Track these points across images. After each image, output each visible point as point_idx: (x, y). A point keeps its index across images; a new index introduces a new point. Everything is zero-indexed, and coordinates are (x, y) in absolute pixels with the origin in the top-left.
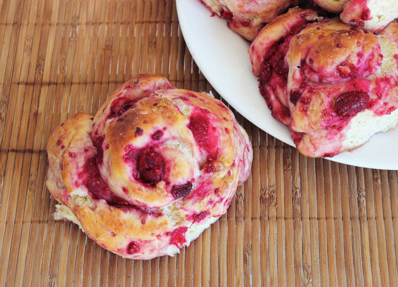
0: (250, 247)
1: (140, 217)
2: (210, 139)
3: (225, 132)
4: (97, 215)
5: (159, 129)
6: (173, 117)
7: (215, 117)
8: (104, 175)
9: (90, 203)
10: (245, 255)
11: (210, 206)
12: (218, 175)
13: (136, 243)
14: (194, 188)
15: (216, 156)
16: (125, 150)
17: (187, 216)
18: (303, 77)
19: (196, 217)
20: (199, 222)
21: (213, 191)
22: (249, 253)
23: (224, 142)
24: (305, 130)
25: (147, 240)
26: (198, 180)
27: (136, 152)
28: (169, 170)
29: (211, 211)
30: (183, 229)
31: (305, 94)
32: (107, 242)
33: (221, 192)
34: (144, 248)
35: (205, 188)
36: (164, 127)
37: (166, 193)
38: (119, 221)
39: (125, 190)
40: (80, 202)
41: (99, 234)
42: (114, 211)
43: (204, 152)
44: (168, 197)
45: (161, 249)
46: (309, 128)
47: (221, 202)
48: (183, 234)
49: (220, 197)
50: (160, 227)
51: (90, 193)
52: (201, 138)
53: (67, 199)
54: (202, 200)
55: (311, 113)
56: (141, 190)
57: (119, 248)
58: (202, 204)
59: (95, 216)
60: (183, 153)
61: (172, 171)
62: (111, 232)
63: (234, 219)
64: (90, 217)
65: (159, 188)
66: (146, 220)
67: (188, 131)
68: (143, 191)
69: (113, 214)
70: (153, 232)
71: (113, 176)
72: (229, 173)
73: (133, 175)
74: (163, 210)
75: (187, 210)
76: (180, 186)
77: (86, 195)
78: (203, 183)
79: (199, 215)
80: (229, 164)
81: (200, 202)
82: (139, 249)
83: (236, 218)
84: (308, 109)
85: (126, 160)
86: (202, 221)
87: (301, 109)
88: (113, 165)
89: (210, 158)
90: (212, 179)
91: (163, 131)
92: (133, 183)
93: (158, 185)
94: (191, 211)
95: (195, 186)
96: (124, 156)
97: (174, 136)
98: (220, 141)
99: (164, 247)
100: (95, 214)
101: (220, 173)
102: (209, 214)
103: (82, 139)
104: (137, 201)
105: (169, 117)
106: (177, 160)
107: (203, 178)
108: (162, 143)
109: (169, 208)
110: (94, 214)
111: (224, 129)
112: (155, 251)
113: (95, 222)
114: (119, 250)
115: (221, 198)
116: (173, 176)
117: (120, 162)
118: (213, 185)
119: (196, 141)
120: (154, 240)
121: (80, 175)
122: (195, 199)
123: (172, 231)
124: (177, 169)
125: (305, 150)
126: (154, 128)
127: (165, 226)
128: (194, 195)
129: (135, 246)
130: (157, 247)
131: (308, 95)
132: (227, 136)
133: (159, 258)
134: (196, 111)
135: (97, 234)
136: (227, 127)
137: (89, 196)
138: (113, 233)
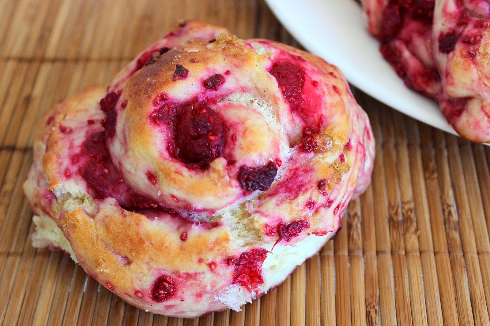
0: (377, 299)
1: (178, 228)
2: (307, 99)
3: (332, 91)
4: (98, 225)
5: (217, 73)
6: (241, 55)
7: (316, 69)
8: (115, 156)
9: (89, 205)
10: (368, 314)
11: (309, 212)
12: (323, 158)
13: (170, 278)
14: (280, 178)
15: (319, 127)
16: (155, 103)
17: (267, 226)
18: (462, 9)
19: (283, 230)
20: (288, 241)
21: (315, 185)
22: (376, 311)
23: (332, 105)
24: (473, 90)
25: (191, 271)
26: (287, 165)
27: (175, 110)
28: (234, 139)
29: (311, 222)
30: (259, 252)
31: (469, 31)
32: (115, 277)
33: (329, 188)
34: (184, 289)
35: (300, 179)
36: (226, 70)
37: (227, 177)
38: (137, 234)
39: (151, 177)
40: (71, 206)
41: (101, 260)
42: (130, 215)
43: (297, 120)
44: (232, 187)
45: (217, 292)
46: (480, 85)
47: (330, 206)
48: (259, 263)
49: (326, 197)
50: (215, 246)
51: (90, 191)
52: (293, 92)
53: (50, 203)
54: (295, 200)
55: (483, 58)
56: (181, 174)
57: (138, 288)
58: (294, 205)
59: (96, 226)
60: (259, 113)
61: (240, 141)
62: (123, 258)
63: (346, 253)
64: (86, 229)
65: (214, 171)
66: (188, 233)
67: (269, 78)
68: (183, 176)
69: (128, 220)
70: (202, 257)
71: (130, 153)
72: (342, 158)
73: (168, 149)
74: (220, 217)
75: (266, 216)
76: (254, 169)
77: (82, 193)
78: (297, 169)
79: (289, 226)
80: (342, 142)
81: (290, 203)
82: (175, 290)
83: (350, 252)
84: (477, 52)
85: (155, 120)
86: (294, 239)
87: (465, 53)
88: (132, 133)
89: (309, 130)
90: (311, 164)
91: (225, 76)
92: (166, 161)
93: (212, 165)
94: (274, 217)
95: (281, 174)
96: (151, 114)
97: (244, 86)
98: (325, 103)
99: (222, 288)
100: (96, 223)
101: (326, 155)
102: (307, 226)
103: (86, 110)
104: (173, 197)
105: (235, 56)
106: (249, 123)
107: (296, 162)
108: (223, 97)
109: (234, 213)
110: (93, 224)
111: (330, 86)
112: (206, 297)
113: (95, 238)
114: (137, 292)
115: (328, 199)
116: (242, 148)
117: (144, 124)
118: (314, 174)
119: (284, 96)
120: (203, 273)
121: (74, 159)
122: (281, 196)
123: (238, 256)
124: (249, 138)
125: (472, 127)
126: (208, 69)
127: (224, 243)
128: (280, 190)
129: (167, 284)
130: (209, 288)
131: (475, 31)
132: (337, 98)
133: (213, 314)
134: (283, 57)
135: (97, 261)
136: (335, 85)
137: (88, 195)
138: (126, 258)
